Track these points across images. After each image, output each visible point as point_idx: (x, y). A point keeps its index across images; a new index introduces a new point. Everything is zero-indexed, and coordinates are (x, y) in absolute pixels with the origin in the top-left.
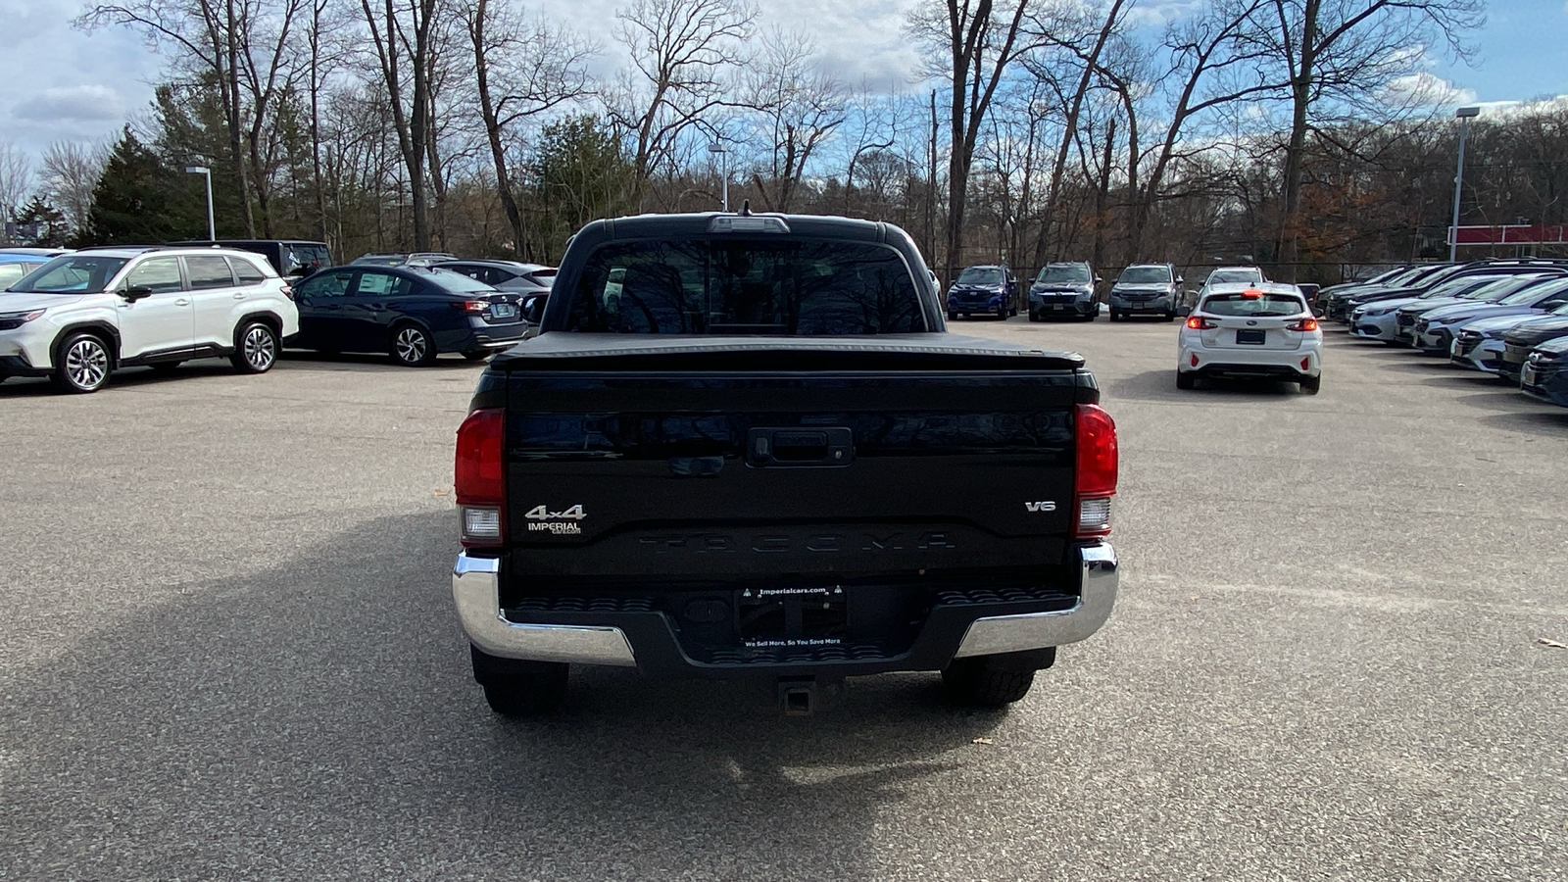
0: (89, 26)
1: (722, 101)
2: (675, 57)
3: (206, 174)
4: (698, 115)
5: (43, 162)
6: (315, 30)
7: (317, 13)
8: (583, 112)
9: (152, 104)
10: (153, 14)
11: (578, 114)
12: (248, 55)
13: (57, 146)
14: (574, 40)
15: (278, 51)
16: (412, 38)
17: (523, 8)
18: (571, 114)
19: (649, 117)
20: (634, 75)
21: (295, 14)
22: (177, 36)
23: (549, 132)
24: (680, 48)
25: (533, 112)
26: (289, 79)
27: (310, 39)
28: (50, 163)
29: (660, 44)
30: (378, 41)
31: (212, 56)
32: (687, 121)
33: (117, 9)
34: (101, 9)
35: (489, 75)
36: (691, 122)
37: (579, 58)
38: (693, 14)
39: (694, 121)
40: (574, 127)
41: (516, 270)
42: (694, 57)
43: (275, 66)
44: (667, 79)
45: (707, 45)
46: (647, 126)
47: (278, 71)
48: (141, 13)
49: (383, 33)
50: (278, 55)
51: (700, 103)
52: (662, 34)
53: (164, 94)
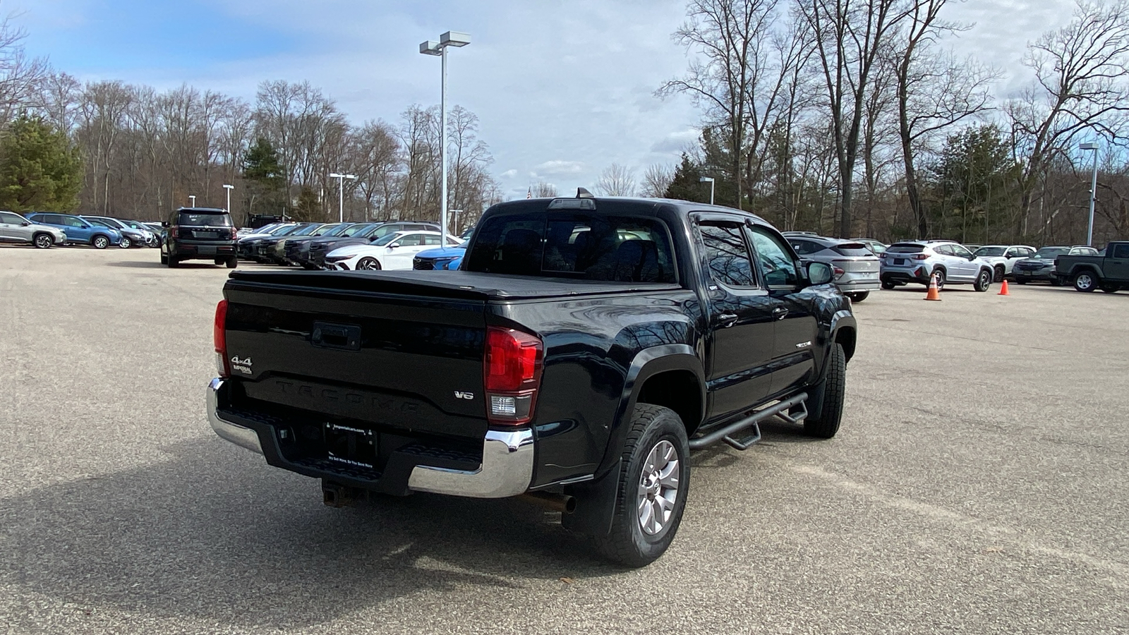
0: (663, 94)
1: (1117, 107)
2: (1077, 74)
3: (711, 182)
4: (1095, 120)
5: (645, 177)
6: (795, 83)
7: (797, 71)
8: (983, 124)
9: (700, 139)
10: (698, 83)
11: (977, 126)
12: (753, 104)
13: (653, 167)
14: (979, 70)
15: (772, 100)
16: (857, 80)
17: (942, 50)
18: (972, 126)
19: (1047, 124)
20: (1036, 91)
21: (786, 73)
22: (711, 96)
23: (952, 141)
24: (1084, 66)
25: (940, 127)
26: (778, 117)
27: (790, 90)
28: (648, 178)
29: (1064, 65)
30: (830, 86)
31: (729, 106)
32: (1084, 124)
33: (680, 82)
34: (671, 83)
35: (908, 103)
36: (1088, 125)
37: (983, 83)
38: (1098, 37)
39: (1092, 125)
40: (974, 136)
41: (827, 243)
42: (1095, 72)
43: (769, 110)
44: (1066, 92)
45: (1108, 62)
46: (1044, 132)
47: (771, 113)
48: (692, 84)
49: (834, 81)
50: (772, 102)
51: (1096, 108)
52: (1067, 58)
53: (707, 132)
